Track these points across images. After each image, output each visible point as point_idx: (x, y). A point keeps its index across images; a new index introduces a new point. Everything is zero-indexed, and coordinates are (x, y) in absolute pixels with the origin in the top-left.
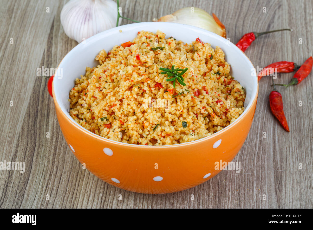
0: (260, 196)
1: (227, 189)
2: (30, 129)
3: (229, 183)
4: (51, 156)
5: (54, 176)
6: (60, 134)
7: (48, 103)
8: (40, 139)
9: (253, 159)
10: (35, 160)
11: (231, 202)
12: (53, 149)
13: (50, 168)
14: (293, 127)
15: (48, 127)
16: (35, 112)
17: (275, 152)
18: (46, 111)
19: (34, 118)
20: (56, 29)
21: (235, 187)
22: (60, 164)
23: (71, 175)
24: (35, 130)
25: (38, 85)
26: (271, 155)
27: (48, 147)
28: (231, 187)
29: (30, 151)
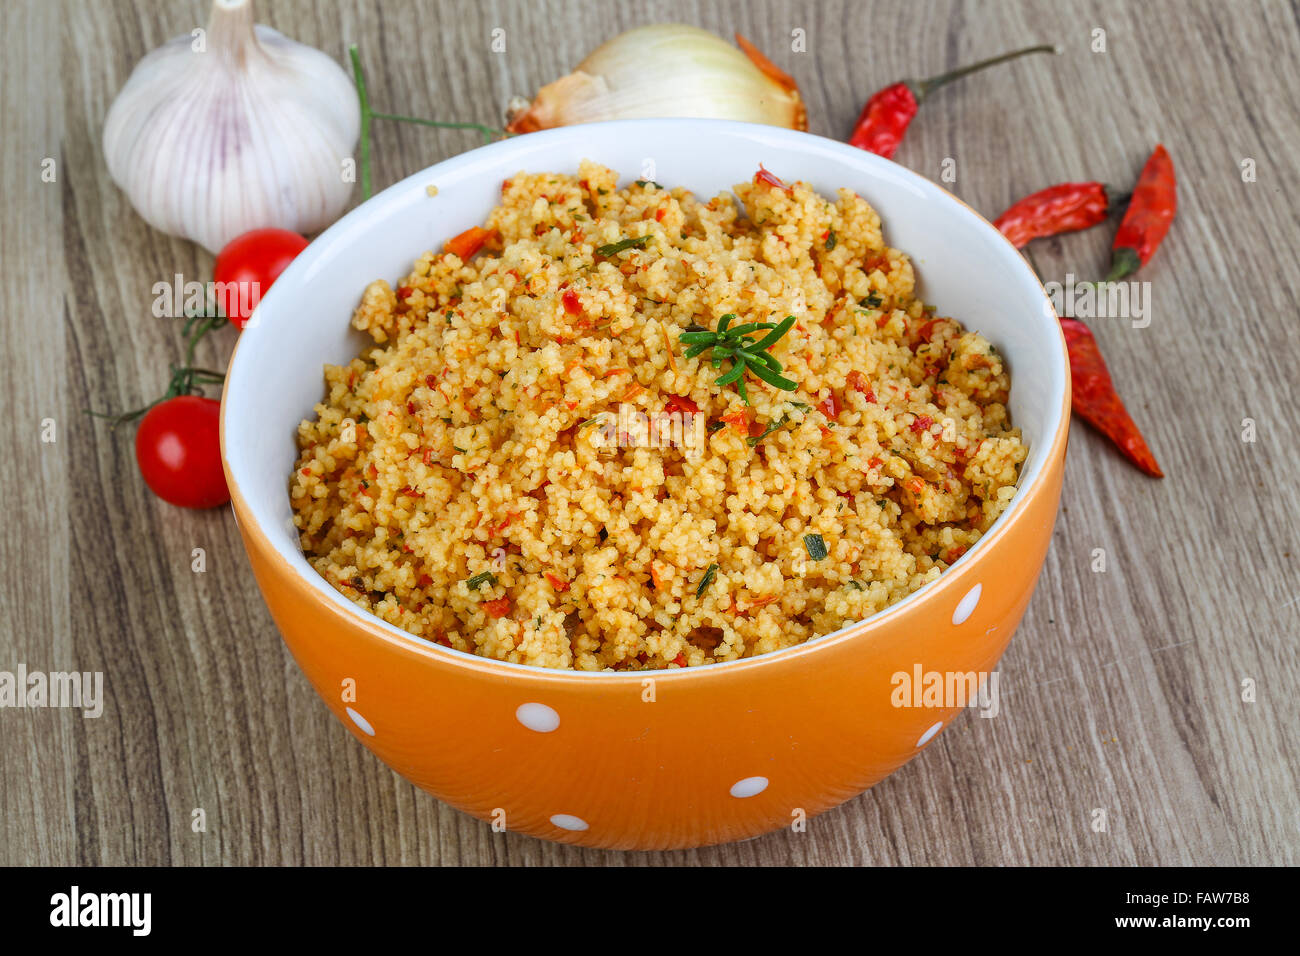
0: (1125, 766)
1: (988, 763)
2: (109, 654)
3: (986, 735)
4: (232, 751)
5: (272, 837)
6: (240, 653)
7: (152, 527)
8: (164, 690)
9: (1052, 618)
10: (172, 784)
11: (1019, 815)
12: (234, 721)
13: (244, 807)
14: (1170, 455)
15: (180, 631)
16: (107, 577)
17: (1129, 572)
18: (153, 563)
19: (111, 602)
20: (88, 203)
21: (1017, 748)
22: (281, 781)
23: (339, 818)
24: (132, 655)
25: (84, 458)
26: (1119, 586)
27: (209, 719)
28: (998, 749)
29: (140, 749)
